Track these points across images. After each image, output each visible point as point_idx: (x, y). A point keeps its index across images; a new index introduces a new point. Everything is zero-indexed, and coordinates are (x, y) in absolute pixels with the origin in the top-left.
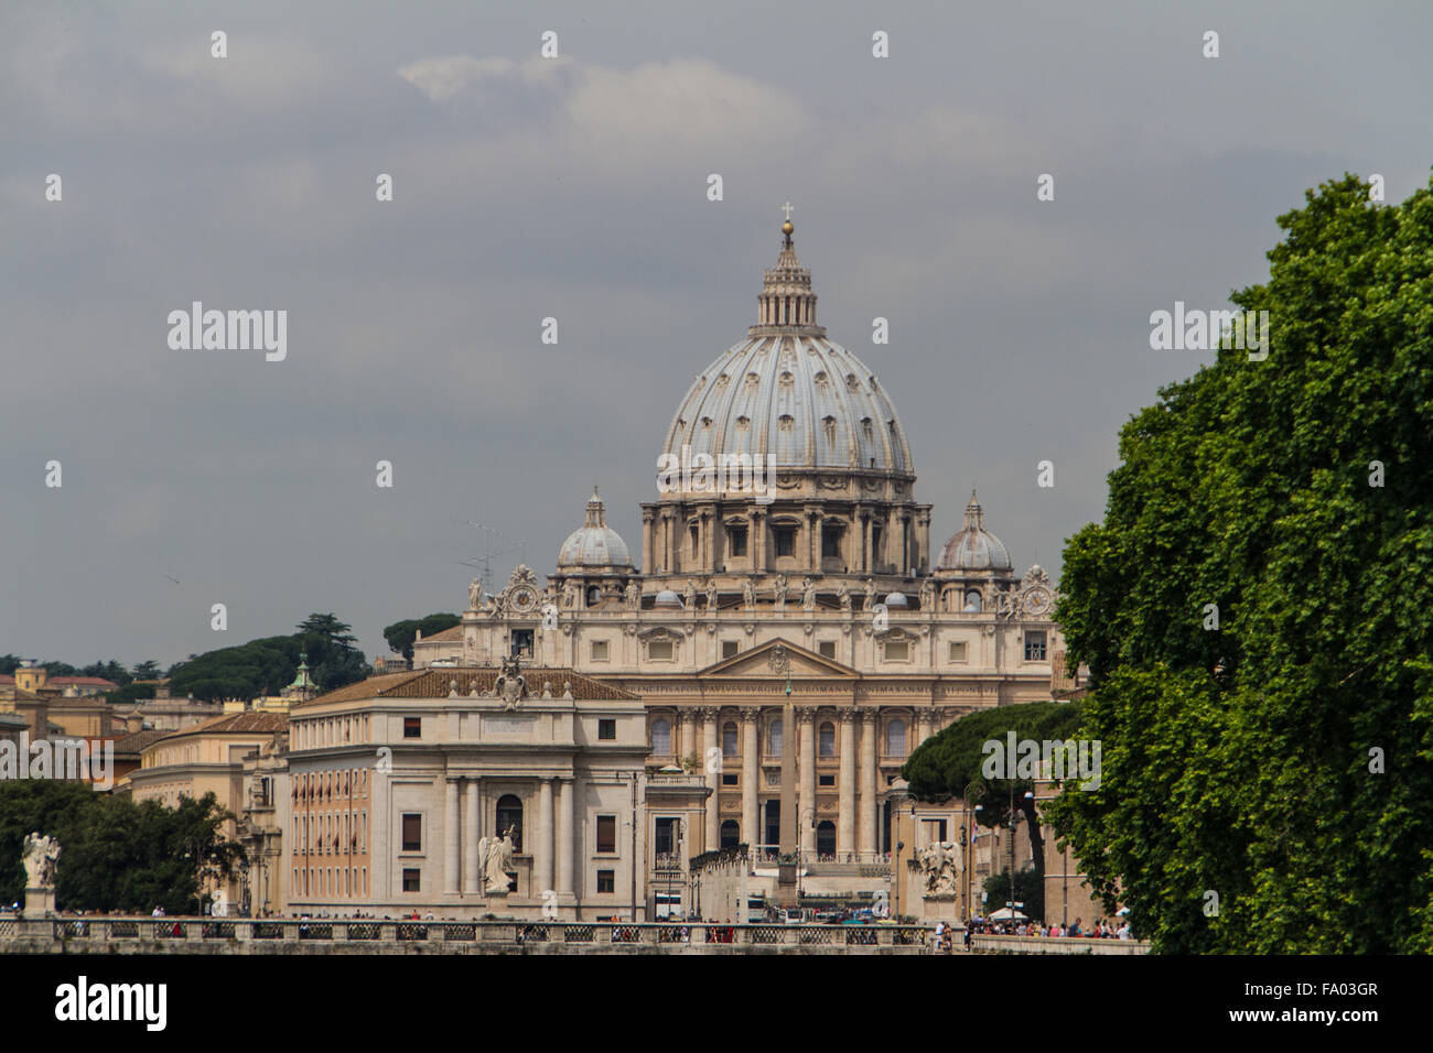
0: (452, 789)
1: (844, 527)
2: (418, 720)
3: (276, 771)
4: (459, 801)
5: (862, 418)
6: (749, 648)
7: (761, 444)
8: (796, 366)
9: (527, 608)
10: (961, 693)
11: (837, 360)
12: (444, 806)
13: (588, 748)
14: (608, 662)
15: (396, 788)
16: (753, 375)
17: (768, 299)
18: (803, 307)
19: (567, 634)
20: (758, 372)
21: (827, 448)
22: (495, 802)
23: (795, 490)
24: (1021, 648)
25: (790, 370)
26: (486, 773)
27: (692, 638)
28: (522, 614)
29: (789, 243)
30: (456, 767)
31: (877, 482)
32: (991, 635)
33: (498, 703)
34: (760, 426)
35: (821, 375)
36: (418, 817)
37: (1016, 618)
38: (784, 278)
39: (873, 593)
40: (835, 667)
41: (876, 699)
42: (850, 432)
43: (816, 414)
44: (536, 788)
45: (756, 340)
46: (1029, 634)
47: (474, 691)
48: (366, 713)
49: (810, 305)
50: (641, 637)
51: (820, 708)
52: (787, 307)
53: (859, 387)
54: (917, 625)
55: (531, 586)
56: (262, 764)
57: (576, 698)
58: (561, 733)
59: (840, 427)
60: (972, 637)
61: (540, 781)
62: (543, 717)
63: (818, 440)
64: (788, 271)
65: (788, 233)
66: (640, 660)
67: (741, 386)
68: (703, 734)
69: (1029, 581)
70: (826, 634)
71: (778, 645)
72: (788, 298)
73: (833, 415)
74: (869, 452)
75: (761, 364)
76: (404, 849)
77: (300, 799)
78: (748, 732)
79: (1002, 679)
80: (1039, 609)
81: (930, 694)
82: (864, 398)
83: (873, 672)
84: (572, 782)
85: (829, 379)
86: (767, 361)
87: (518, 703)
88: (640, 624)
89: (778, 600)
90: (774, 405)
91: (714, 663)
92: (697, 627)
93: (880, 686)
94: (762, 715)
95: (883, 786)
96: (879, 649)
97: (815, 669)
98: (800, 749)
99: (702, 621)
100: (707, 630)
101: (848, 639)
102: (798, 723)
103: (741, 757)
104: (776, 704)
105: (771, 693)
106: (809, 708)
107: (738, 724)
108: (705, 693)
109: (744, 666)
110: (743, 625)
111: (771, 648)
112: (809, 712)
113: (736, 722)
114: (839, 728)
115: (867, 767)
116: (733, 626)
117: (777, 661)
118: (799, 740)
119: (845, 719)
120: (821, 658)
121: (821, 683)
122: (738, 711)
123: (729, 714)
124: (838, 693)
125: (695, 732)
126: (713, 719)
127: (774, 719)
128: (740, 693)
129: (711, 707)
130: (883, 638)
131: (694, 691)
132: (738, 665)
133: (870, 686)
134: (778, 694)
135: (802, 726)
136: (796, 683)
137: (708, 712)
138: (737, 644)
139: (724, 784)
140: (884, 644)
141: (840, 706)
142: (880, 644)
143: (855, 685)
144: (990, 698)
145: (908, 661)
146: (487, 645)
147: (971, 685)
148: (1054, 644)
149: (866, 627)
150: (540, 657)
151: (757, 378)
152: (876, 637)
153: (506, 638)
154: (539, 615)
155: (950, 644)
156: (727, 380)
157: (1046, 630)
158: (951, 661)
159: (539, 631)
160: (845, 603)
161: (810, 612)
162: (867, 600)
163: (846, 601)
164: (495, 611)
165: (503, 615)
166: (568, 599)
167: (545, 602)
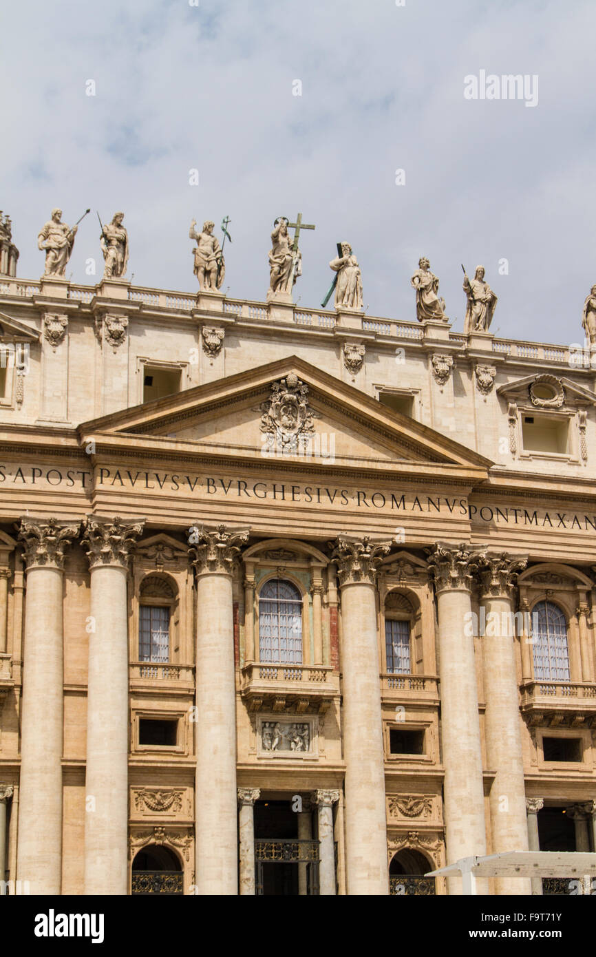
6: (212, 379)
27: (61, 349)
41: (515, 540)
51: (396, 548)
68: (88, 600)
70: (391, 372)
71: (293, 375)
89: (279, 281)
91: (124, 408)
92: (74, 324)
93: (522, 508)
94: (245, 559)
95: (534, 761)
96: (508, 423)
97: (375, 445)
98: (339, 652)
99: (90, 306)
100: (103, 332)
101: (444, 388)
102: (332, 586)
103: (187, 668)
104: (286, 530)
105: (270, 498)
106: (365, 545)
107: (182, 579)
108: (99, 487)
109: (202, 423)
110: (194, 325)
111: (270, 384)
112: (368, 556)
113: (178, 570)
114: (431, 607)
115: (504, 706)
116: (170, 328)
117: (285, 418)
118: (335, 630)
119: (454, 581)
120: (391, 419)
121: (393, 484)
122: (181, 545)
123: (158, 550)
124: (434, 513)
125: (64, 595)
126: (121, 556)
127: (268, 574)
128: (193, 495)
129: (117, 522)
130: (516, 399)
131: (66, 481)
132: (185, 422)
133: (499, 507)
134: (288, 503)
135: (347, 593)
136: (334, 478)
137: (107, 536)
138: (181, 371)
139: (142, 742)
140: (519, 414)
141: (441, 543)
142: (512, 412)
143: (469, 499)
145: (572, 457)
149: (479, 368)
152: (501, 396)
160: (431, 307)
161: (355, 315)
162: (479, 309)
163: (435, 302)
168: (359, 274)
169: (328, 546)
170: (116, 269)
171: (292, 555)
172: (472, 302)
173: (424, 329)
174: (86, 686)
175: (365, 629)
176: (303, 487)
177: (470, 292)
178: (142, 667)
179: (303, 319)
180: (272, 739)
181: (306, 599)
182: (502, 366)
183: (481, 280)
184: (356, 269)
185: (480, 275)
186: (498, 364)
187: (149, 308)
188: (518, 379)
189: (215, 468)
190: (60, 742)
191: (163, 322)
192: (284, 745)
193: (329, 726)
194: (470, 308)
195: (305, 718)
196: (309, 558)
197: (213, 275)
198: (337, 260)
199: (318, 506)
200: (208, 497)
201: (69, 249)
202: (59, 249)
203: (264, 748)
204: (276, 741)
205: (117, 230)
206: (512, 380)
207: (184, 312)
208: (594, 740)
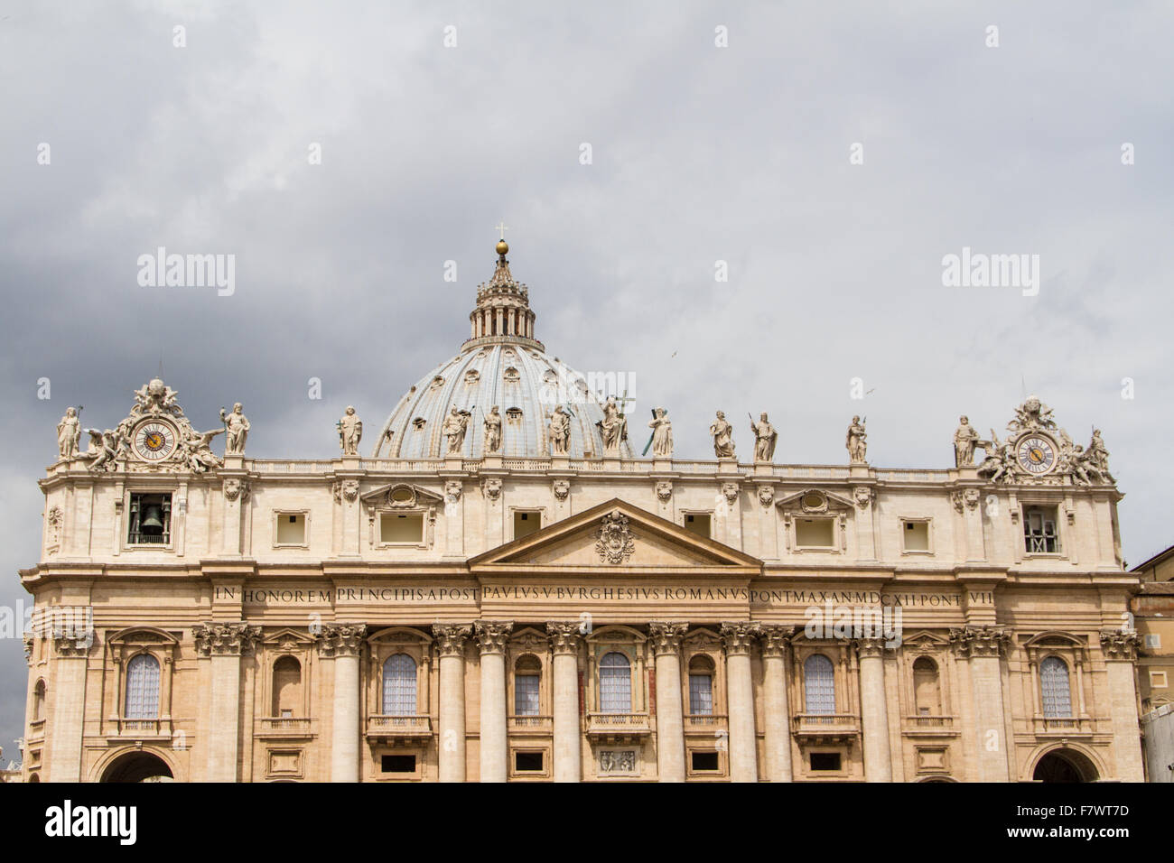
6: (560, 518)
8: (521, 364)
9: (161, 456)
10: (927, 605)
14: (306, 548)
16: (473, 372)
17: (483, 312)
18: (522, 320)
19: (232, 497)
20: (479, 369)
24: (1019, 530)
25: (515, 367)
27: (458, 505)
28: (153, 467)
29: (503, 262)
32: (972, 504)
37: (1008, 480)
38: (500, 291)
39: (770, 434)
40: (714, 551)
41: (788, 612)
45: (469, 350)
46: (1029, 510)
49: (529, 322)
50: (367, 502)
51: (692, 627)
52: (506, 319)
54: (849, 487)
55: (170, 417)
60: (936, 510)
64: (505, 286)
65: (503, 252)
66: (365, 544)
67: (459, 385)
68: (479, 676)
70: (693, 500)
71: (616, 511)
72: (505, 311)
75: (481, 363)
78: (563, 668)
80: (1042, 467)
81: (878, 604)
83: (779, 563)
86: (491, 364)
88: (365, 479)
90: (500, 398)
91: (498, 544)
92: (467, 486)
93: (793, 590)
94: (588, 641)
95: (803, 770)
96: (785, 527)
97: (679, 555)
98: (656, 701)
99: (477, 474)
100: (486, 491)
101: (732, 507)
102: (650, 655)
103: (548, 718)
104: (613, 620)
105: (602, 599)
106: (669, 627)
107: (544, 657)
108: (484, 600)
109: (553, 550)
110: (549, 480)
111: (601, 518)
112: (671, 635)
113: (540, 652)
114: (723, 664)
115: (776, 734)
116: (532, 483)
117: (612, 541)
118: (653, 687)
119: (736, 648)
120: (689, 536)
121: (691, 582)
122: (542, 635)
123: (527, 638)
124: (722, 600)
125: (464, 673)
126: (499, 646)
127: (605, 649)
128: (547, 601)
129: (495, 624)
130: (791, 509)
131: (462, 596)
132: (542, 550)
133: (774, 590)
134: (615, 601)
135: (659, 660)
136: (647, 581)
137: (488, 633)
138: (540, 514)
139: (518, 769)
140: (793, 520)
141: (725, 622)
142: (787, 519)
143: (749, 587)
144: (982, 612)
145: (835, 548)
146: (84, 518)
147: (943, 592)
148: (1071, 524)
149: (761, 489)
150: (181, 540)
151: (477, 376)
152: (780, 507)
153: (120, 505)
154: (182, 466)
155: (902, 523)
156: (441, 382)
157: (1056, 501)
158: (906, 551)
159: (179, 497)
160: (725, 447)
161: (666, 461)
162: (761, 445)
163: (727, 444)
164: (102, 456)
165: (116, 465)
166: (236, 437)
167: (194, 442)
168: (669, 429)
169: (644, 628)
170: (494, 446)
171: (623, 635)
172: (759, 439)
173: (719, 464)
174: (479, 733)
175: (670, 686)
176: (626, 589)
177: (757, 432)
178: (517, 719)
179: (628, 468)
180: (608, 764)
181: (633, 665)
182: (779, 485)
183: (766, 422)
184: (667, 426)
185: (765, 419)
186: (775, 485)
187: (516, 472)
188: (794, 494)
189: (563, 581)
190: (464, 770)
191: (526, 480)
192: (617, 767)
193: (648, 753)
194: (757, 443)
195: (631, 748)
196: (634, 637)
197: (562, 443)
198: (654, 421)
199: (637, 602)
200: (559, 601)
201: (464, 434)
202: (456, 435)
203: (602, 769)
204: (611, 764)
205: (495, 417)
206: (789, 495)
207: (541, 473)
208: (849, 753)
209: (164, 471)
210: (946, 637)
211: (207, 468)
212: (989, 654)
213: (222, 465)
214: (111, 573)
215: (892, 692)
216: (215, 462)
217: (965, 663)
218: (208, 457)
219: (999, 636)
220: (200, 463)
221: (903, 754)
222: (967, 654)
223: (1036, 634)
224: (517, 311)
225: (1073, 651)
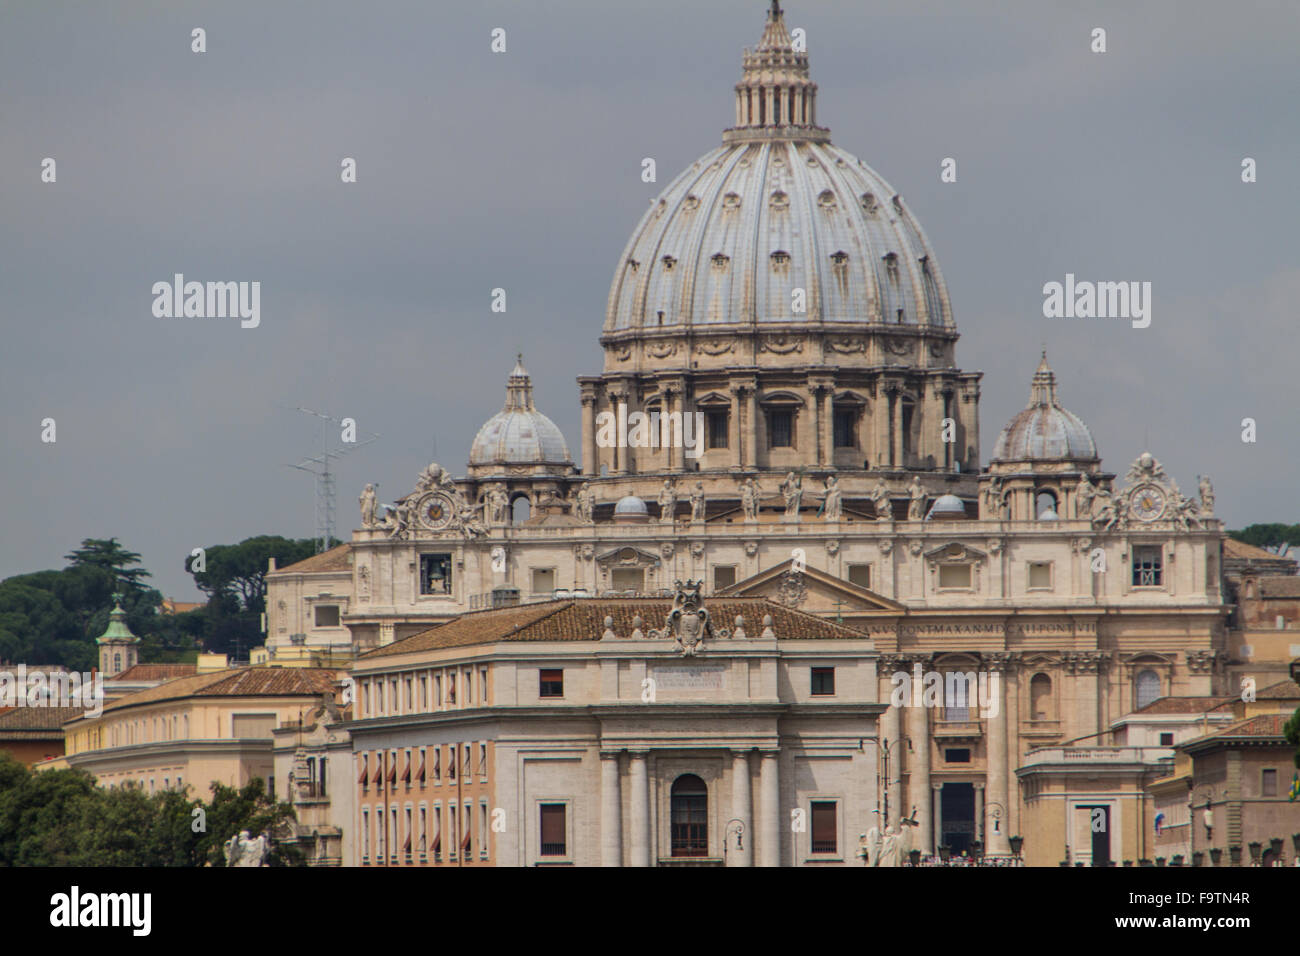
0: (609, 768)
1: (863, 405)
2: (560, 672)
3: (330, 748)
4: (619, 784)
5: (885, 254)
6: (752, 572)
7: (746, 293)
8: (792, 182)
9: (441, 525)
10: (1045, 633)
11: (848, 175)
12: (598, 791)
13: (798, 707)
15: (530, 767)
16: (733, 196)
17: (749, 90)
18: (798, 100)
20: (739, 192)
21: (837, 296)
22: (669, 785)
23: (794, 355)
24: (1126, 570)
25: (784, 189)
26: (657, 745)
27: (672, 562)
29: (776, 12)
30: (614, 737)
31: (907, 343)
32: (1086, 551)
33: (671, 646)
34: (743, 268)
35: (827, 195)
36: (561, 808)
37: (1120, 527)
38: (771, 62)
39: (921, 496)
40: (869, 599)
41: (930, 643)
42: (869, 274)
43: (821, 249)
44: (727, 763)
45: (734, 147)
46: (1137, 550)
47: (637, 631)
48: (484, 664)
49: (808, 99)
50: (601, 561)
52: (777, 101)
53: (880, 212)
54: (983, 538)
55: (447, 493)
56: (308, 739)
57: (781, 636)
58: (761, 687)
59: (854, 266)
60: (1057, 553)
61: (731, 754)
62: (735, 665)
63: (825, 285)
64: (777, 50)
67: (716, 212)
69: (1137, 476)
70: (858, 554)
72: (777, 89)
73: (844, 250)
74: (895, 302)
75: (743, 178)
76: (543, 853)
77: (372, 786)
79: (1103, 612)
80: (1151, 514)
81: (1002, 634)
82: (886, 226)
83: (923, 605)
84: (776, 755)
85: (837, 200)
86: (752, 177)
87: (700, 646)
88: (599, 543)
89: (790, 508)
90: (763, 237)
92: (678, 547)
93: (934, 626)
95: (938, 764)
96: (930, 573)
97: (844, 603)
99: (684, 538)
100: (692, 551)
101: (887, 559)
110: (741, 543)
111: (781, 575)
115: (918, 736)
116: (729, 545)
117: (790, 591)
119: (885, 673)
120: (850, 588)
124: (876, 636)
130: (936, 558)
133: (917, 627)
138: (735, 570)
140: (938, 567)
142: (933, 566)
143: (898, 624)
144: (1085, 641)
145: (971, 589)
146: (387, 576)
147: (1059, 621)
148: (1172, 562)
149: (912, 543)
150: (461, 591)
151: (738, 201)
152: (927, 557)
153: (412, 566)
154: (458, 533)
155: (1028, 565)
156: (695, 203)
157: (1161, 543)
158: (1031, 588)
159: (458, 556)
161: (835, 523)
162: (914, 506)
163: (884, 508)
164: (397, 529)
165: (408, 534)
166: (498, 510)
167: (466, 515)
168: (838, 496)
172: (912, 501)
177: (911, 494)
179: (804, 530)
182: (927, 539)
183: (919, 485)
184: (837, 493)
186: (923, 540)
187: (716, 537)
188: (939, 546)
191: (724, 542)
198: (825, 490)
202: (668, 505)
205: (699, 491)
206: (934, 547)
207: (735, 537)
208: (976, 749)
209: (444, 537)
210: (1058, 658)
211: (477, 534)
212: (1089, 673)
213: (488, 532)
214: (412, 621)
215: (1012, 704)
216: (483, 530)
217: (1072, 679)
218: (477, 526)
219: (1097, 659)
220: (472, 531)
221: (1018, 750)
222: (1073, 671)
223: (1135, 653)
224: (792, 89)
225: (1163, 667)
